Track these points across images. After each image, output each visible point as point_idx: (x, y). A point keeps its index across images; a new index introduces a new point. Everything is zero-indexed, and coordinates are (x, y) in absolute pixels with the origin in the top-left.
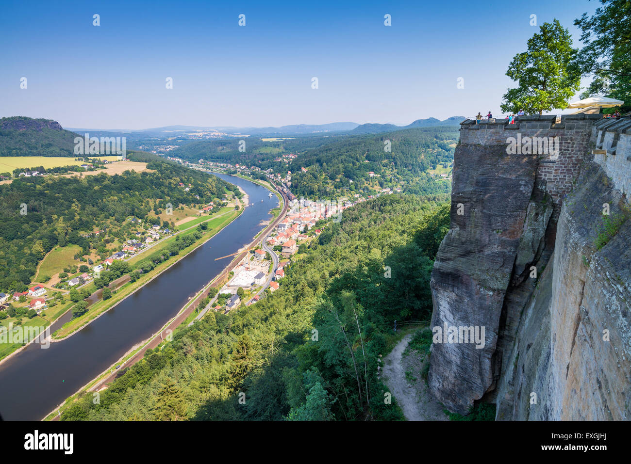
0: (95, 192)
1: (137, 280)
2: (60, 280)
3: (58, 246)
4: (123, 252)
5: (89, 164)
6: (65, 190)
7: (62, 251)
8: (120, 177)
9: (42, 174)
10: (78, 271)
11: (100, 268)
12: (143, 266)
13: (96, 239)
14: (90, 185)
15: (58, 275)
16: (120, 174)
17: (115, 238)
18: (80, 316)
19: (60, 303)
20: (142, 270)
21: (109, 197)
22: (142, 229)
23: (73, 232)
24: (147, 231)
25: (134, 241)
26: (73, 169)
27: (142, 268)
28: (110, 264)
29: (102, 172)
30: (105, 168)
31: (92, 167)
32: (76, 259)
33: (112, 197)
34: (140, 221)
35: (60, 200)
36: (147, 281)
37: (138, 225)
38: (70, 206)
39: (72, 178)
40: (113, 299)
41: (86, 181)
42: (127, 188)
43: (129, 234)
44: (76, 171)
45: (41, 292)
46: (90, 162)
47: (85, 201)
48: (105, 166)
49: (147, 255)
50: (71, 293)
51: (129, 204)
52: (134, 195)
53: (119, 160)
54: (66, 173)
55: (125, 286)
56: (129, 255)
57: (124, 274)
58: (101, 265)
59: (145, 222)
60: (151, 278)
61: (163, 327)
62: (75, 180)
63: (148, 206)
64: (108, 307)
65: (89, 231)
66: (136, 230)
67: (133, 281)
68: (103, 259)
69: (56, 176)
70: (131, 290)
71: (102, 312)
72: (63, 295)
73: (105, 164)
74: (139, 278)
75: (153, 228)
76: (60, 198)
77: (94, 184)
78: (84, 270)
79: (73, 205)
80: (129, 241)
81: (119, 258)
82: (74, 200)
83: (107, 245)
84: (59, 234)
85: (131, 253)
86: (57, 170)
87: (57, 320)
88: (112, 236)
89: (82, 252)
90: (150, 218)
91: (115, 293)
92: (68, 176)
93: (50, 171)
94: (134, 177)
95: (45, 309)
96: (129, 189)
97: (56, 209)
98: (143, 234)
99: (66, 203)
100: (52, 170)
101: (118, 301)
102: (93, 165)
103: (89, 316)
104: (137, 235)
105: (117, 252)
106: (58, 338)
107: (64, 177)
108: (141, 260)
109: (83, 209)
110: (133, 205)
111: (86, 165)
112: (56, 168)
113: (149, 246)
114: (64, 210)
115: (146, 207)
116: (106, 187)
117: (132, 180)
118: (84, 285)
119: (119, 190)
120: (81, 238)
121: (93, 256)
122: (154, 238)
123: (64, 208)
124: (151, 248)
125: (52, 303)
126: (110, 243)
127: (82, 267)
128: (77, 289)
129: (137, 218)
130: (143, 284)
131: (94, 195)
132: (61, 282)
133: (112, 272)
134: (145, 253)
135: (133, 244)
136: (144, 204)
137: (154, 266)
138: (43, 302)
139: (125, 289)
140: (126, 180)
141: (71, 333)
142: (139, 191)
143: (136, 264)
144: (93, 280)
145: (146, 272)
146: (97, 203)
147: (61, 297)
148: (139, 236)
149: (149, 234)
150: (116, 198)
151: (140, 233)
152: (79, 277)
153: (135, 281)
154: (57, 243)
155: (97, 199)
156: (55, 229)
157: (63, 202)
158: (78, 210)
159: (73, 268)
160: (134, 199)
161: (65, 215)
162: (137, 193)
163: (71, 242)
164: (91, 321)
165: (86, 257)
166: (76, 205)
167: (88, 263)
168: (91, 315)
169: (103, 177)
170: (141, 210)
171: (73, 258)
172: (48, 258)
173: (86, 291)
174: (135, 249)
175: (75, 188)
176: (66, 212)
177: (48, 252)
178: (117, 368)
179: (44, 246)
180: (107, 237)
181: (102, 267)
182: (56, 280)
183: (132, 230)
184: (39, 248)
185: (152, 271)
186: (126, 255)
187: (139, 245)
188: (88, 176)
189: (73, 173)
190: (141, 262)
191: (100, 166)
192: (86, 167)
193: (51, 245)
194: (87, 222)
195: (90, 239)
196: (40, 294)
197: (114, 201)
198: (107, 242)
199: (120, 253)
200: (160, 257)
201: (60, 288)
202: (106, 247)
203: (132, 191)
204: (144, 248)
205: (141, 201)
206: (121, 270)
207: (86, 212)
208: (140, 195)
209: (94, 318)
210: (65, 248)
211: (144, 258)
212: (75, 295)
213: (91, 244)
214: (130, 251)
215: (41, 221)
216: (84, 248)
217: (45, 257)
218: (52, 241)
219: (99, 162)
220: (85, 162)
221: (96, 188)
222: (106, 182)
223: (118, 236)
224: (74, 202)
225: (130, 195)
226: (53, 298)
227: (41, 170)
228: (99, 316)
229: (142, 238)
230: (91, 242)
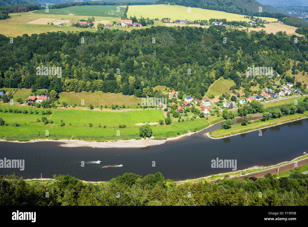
0: (254, 44)
1: (266, 121)
2: (219, 100)
3: (223, 78)
4: (261, 96)
5: (253, 22)
6: (236, 39)
7: (224, 82)
8: (275, 36)
9: (224, 25)
10: (230, 98)
11: (243, 102)
12: (273, 112)
13: (246, 80)
14: (252, 38)
15: (218, 97)
16: (274, 33)
17: (258, 83)
18: (226, 129)
19: (217, 115)
20: (271, 114)
21: (262, 51)
22: (278, 83)
23: (234, 70)
24: (282, 86)
25: (271, 90)
26: (243, 24)
27: (273, 114)
28: (250, 102)
29: (262, 30)
30: (264, 27)
31: (256, 25)
32: (230, 90)
33: (264, 51)
34: (278, 76)
35: (232, 46)
36: (273, 124)
37: (276, 79)
38: (236, 52)
39: (242, 31)
40: (248, 127)
41: (250, 34)
42: (277, 46)
43: (268, 84)
44: (245, 26)
45: (208, 104)
46: (254, 21)
47: (246, 50)
48: (264, 25)
49: (277, 104)
50: (224, 112)
51: (275, 59)
52: (280, 54)
53: (275, 22)
54: (238, 26)
55: (257, 122)
56: (265, 100)
57: (257, 112)
58: (244, 100)
59: (283, 78)
60: (276, 124)
61: (279, 164)
62: (244, 33)
63: (288, 65)
64: (243, 131)
65: (242, 73)
66: (274, 82)
67: (263, 120)
68: (246, 96)
69: (233, 28)
70: (260, 126)
71: (239, 132)
72: (219, 110)
73: (264, 23)
74: (268, 120)
75: (287, 84)
76: (232, 44)
77: (255, 38)
78: (233, 99)
79: (239, 51)
80: (267, 89)
81: (257, 100)
82: (240, 47)
83: (252, 87)
84: (226, 69)
85: (266, 98)
86: (234, 23)
87: (213, 125)
88: (256, 81)
89: (235, 86)
90: (287, 75)
91: (250, 123)
92: (240, 29)
93: (229, 23)
94: (285, 38)
95: (208, 115)
96: (278, 47)
97: (228, 51)
98: (278, 87)
99: (235, 48)
100: (231, 23)
101: (250, 130)
102: (256, 23)
103: (231, 131)
104: (273, 86)
105: (256, 94)
106: (212, 137)
107: (237, 29)
108: (272, 107)
109: (243, 55)
110: (277, 62)
111: (251, 22)
112: (233, 22)
113: (281, 98)
114: (232, 53)
115: (287, 65)
116: (263, 42)
117: (283, 40)
118: (232, 109)
119: (271, 47)
120: (237, 76)
121: (241, 91)
122: (286, 92)
123: (233, 52)
124: (282, 101)
125: (213, 113)
126: (253, 86)
127: (233, 97)
128: (228, 110)
129: (277, 73)
130: (270, 125)
131: (253, 46)
132: (219, 102)
133: (251, 108)
134: (276, 102)
135: (269, 93)
136: (285, 63)
137: (281, 114)
138: (208, 110)
139: (257, 123)
140: (278, 40)
141: (219, 137)
142: (285, 51)
143: (267, 108)
144: (238, 108)
145: (274, 117)
146: (253, 54)
147: (217, 112)
148: (275, 87)
149: (283, 89)
150: (267, 52)
151: (276, 85)
152: (230, 103)
153: (265, 121)
154: (222, 75)
155: (254, 50)
156: (224, 66)
157: (233, 48)
158: (240, 55)
159: (228, 96)
160: (279, 56)
161: (232, 57)
162: (283, 52)
163: (230, 77)
164: (231, 135)
165: (237, 91)
166: (240, 52)
167: (237, 95)
168: (233, 131)
169: (262, 34)
170: (282, 66)
171: (229, 88)
172: (216, 83)
173: (233, 114)
174: (270, 96)
175: (243, 39)
176: (234, 55)
177: (217, 79)
178: (243, 174)
179: (216, 75)
180: (252, 81)
181: (245, 101)
182: (216, 99)
183: (271, 81)
184: (214, 75)
185: (278, 119)
186: (263, 99)
187: (273, 95)
188: (253, 31)
189: (242, 27)
190: (272, 108)
191: (261, 24)
192: (251, 24)
193: (220, 76)
194: (243, 65)
195: (242, 79)
196: (207, 105)
197: (265, 55)
198: (252, 84)
199: (259, 96)
200: (288, 110)
201: (218, 105)
202: (250, 87)
203: (280, 50)
204: (276, 98)
205: (284, 60)
206: (257, 109)
207: (245, 58)
208: (285, 54)
209: (233, 134)
210: (226, 80)
211: (274, 106)
212: (226, 114)
213: (242, 82)
214: (266, 97)
215: (218, 57)
216: (237, 84)
217: (215, 82)
218: (221, 73)
219: (261, 22)
220: (250, 20)
221: (256, 42)
222: (264, 38)
223: (260, 83)
224: (239, 49)
225: (277, 52)
226: (214, 110)
227: (224, 21)
228: (236, 134)
229: (277, 90)
230: (242, 81)
